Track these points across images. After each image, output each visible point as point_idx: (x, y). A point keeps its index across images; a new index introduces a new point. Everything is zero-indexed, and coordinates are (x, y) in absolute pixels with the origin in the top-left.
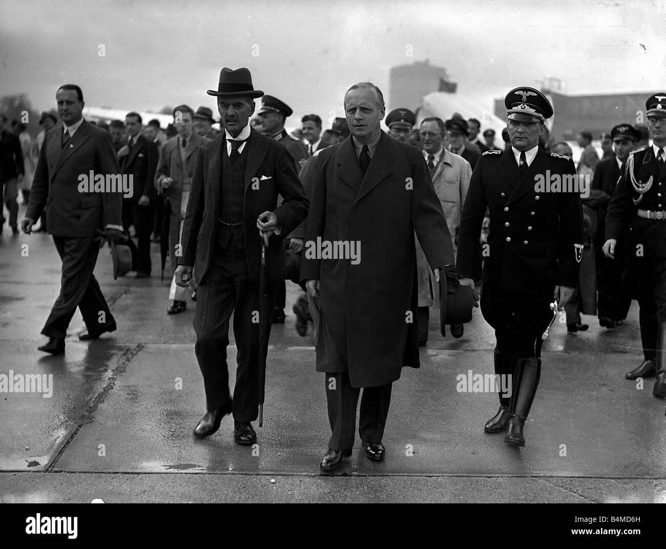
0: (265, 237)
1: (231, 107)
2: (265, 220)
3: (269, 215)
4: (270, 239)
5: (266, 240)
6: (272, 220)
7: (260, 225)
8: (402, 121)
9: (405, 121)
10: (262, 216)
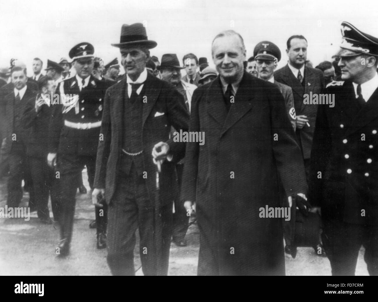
0: (159, 165)
1: (129, 55)
2: (159, 150)
3: (163, 145)
4: (162, 166)
5: (159, 167)
6: (164, 150)
7: (155, 154)
8: (265, 53)
9: (268, 52)
10: (157, 145)
